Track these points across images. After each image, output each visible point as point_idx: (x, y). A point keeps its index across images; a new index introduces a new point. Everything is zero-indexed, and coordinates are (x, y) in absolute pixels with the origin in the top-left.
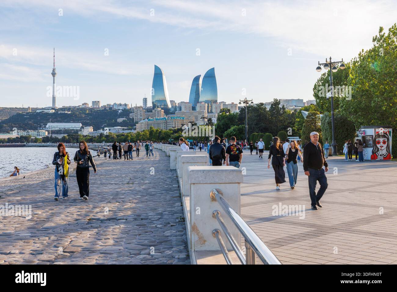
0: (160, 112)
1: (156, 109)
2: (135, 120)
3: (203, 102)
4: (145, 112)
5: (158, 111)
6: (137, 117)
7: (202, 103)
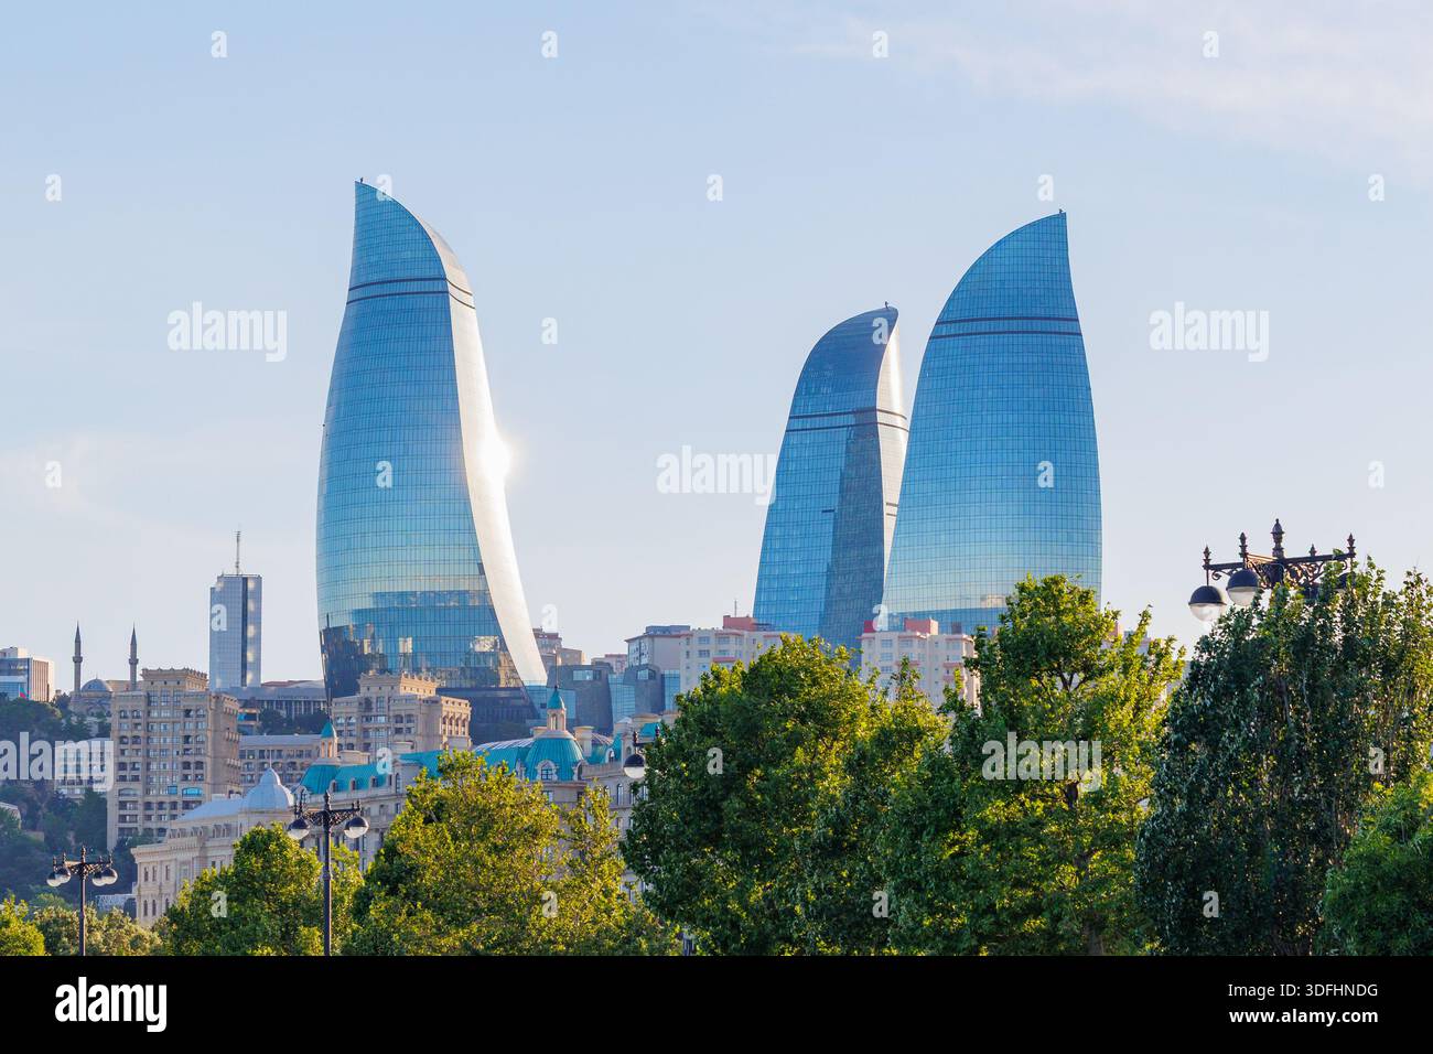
0: (430, 723)
1: (373, 693)
2: (113, 813)
3: (938, 615)
4: (243, 731)
5: (402, 709)
6: (138, 788)
7: (927, 629)
